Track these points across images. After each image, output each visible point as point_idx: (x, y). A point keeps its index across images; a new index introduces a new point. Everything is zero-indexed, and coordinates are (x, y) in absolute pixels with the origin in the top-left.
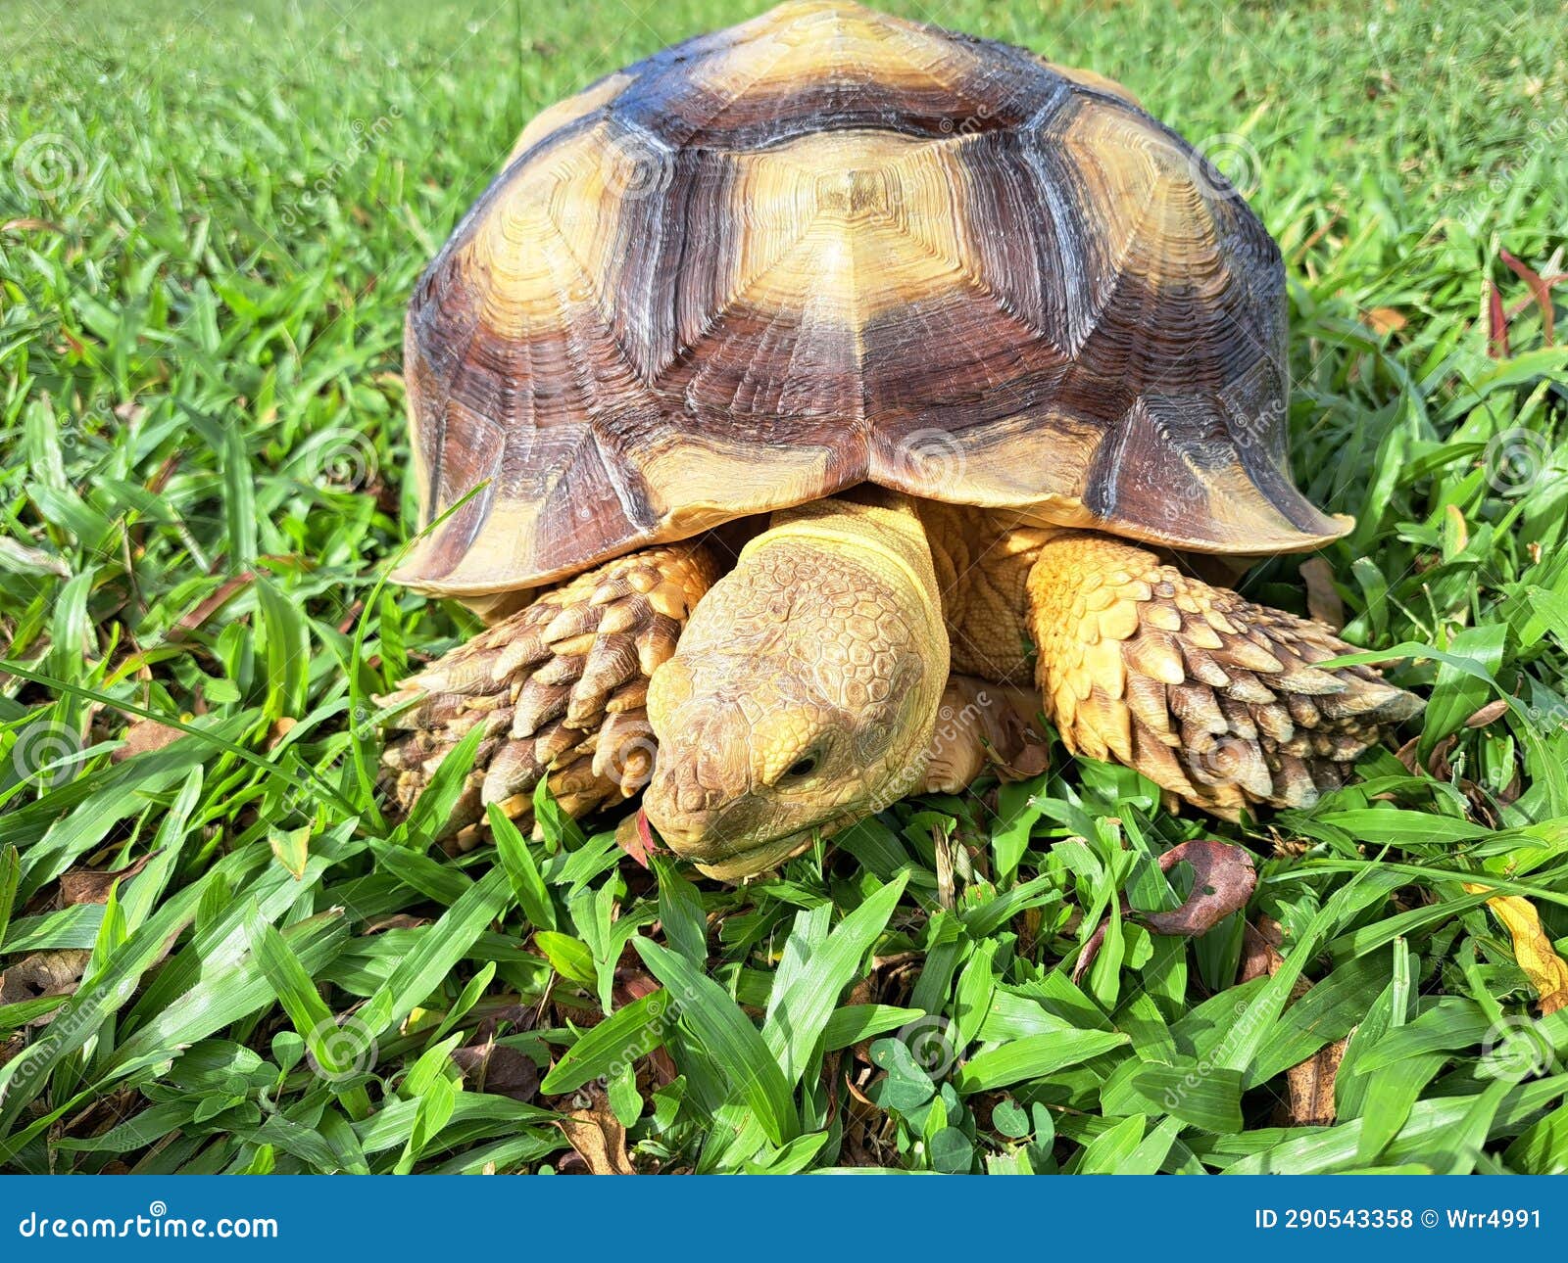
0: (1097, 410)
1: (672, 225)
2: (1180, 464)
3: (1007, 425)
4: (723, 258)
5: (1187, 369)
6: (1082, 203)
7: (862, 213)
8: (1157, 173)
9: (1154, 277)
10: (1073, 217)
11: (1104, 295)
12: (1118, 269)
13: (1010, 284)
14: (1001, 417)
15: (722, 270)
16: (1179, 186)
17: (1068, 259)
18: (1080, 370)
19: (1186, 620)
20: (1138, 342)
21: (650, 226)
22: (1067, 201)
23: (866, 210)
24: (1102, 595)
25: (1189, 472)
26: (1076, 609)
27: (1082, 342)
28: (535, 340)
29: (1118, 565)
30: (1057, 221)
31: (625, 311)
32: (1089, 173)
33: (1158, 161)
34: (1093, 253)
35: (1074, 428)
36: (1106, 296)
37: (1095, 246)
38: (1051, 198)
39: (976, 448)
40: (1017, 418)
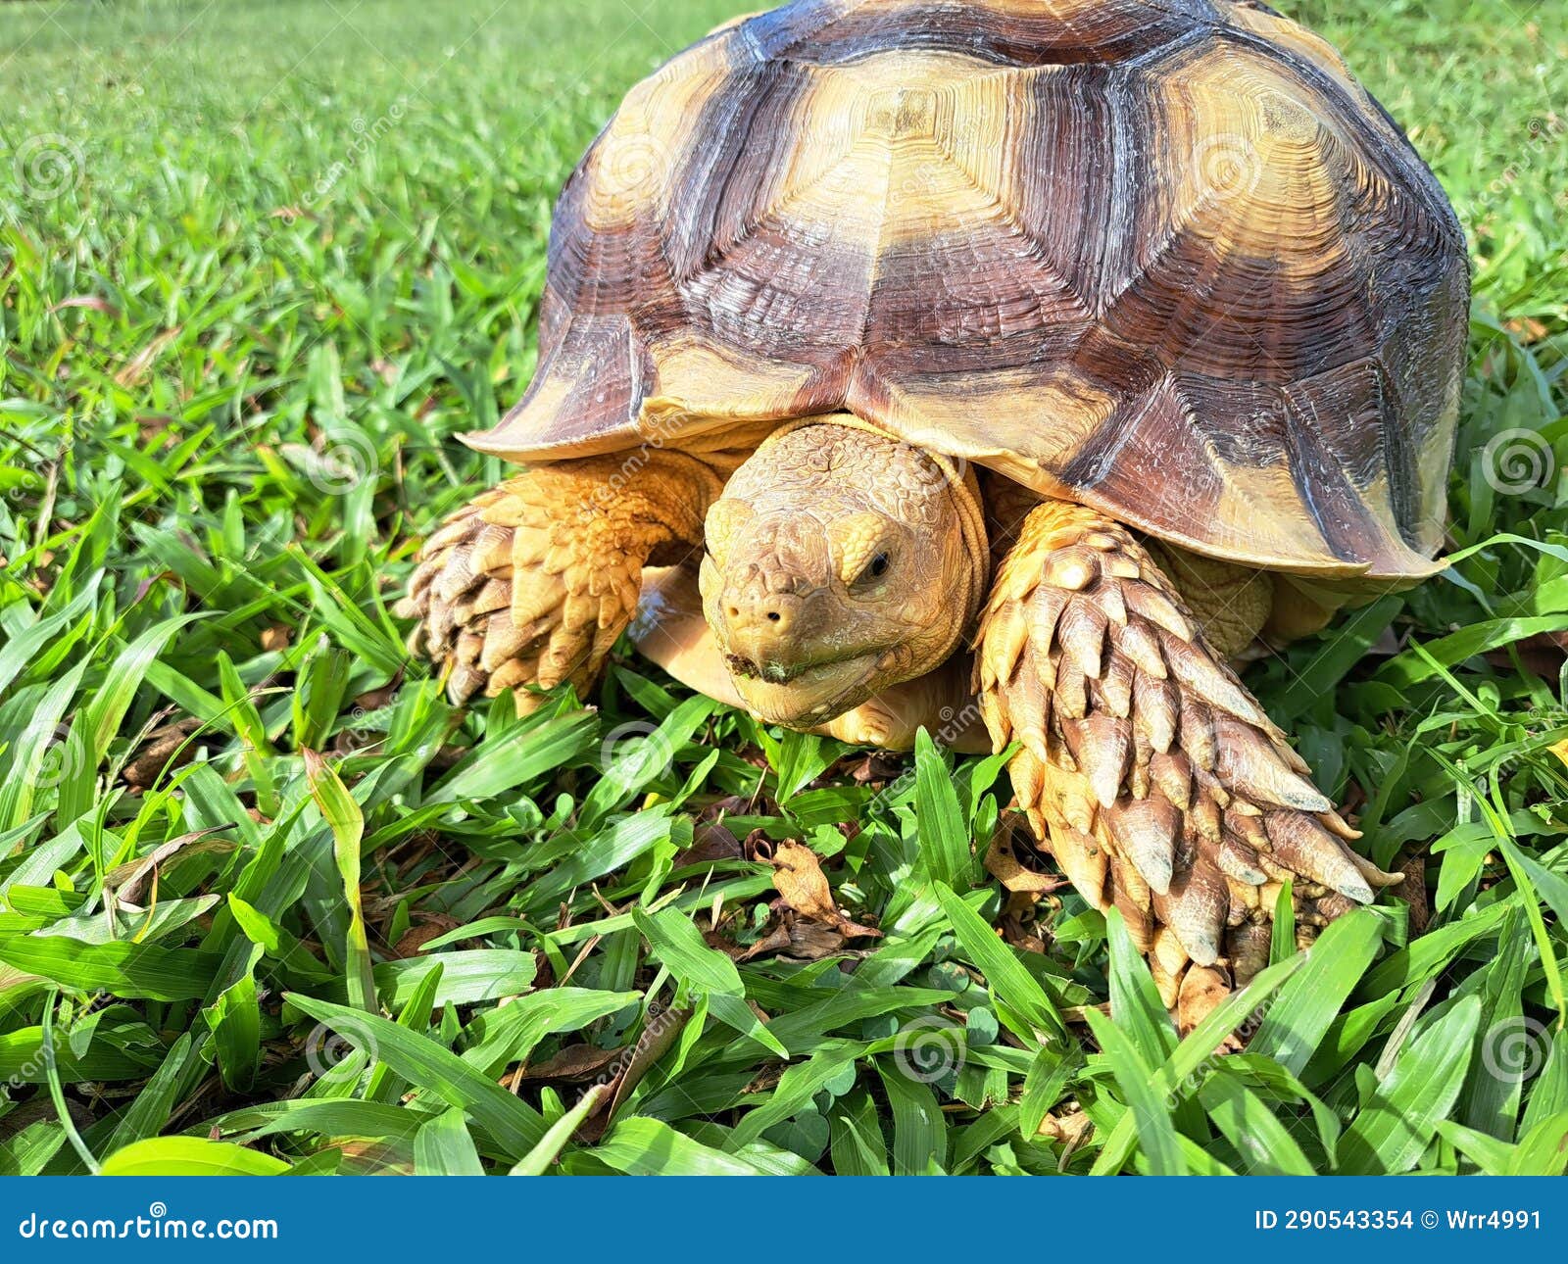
0: (1116, 378)
1: (736, 131)
2: (1200, 453)
3: (1007, 377)
4: (772, 170)
5: (1246, 352)
6: (1156, 150)
7: (905, 135)
8: (1264, 129)
9: (1223, 243)
10: (1139, 166)
11: (1153, 252)
12: (1178, 228)
13: (1045, 229)
14: (1003, 368)
15: (768, 182)
16: (1290, 146)
17: (1118, 208)
18: (1103, 330)
20: (1182, 311)
21: (718, 131)
22: (1138, 146)
23: (911, 132)
25: (1208, 462)
27: (1111, 301)
28: (608, 232)
30: (1117, 165)
31: (677, 211)
32: (1177, 119)
33: (1269, 115)
34: (1151, 206)
35: (1083, 392)
36: (1154, 255)
37: (1156, 198)
38: (1120, 141)
39: (964, 395)
40: (1021, 371)
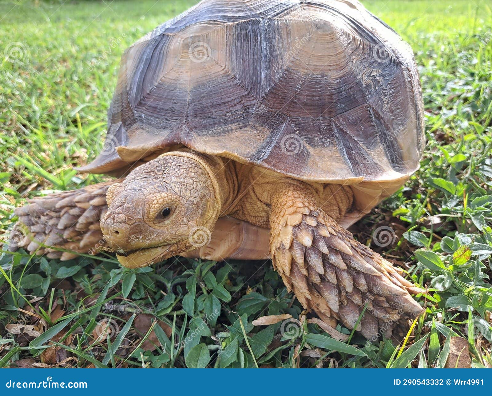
1: (148, 58)
4: (158, 68)
5: (316, 107)
6: (276, 43)
8: (314, 30)
9: (303, 71)
10: (271, 49)
11: (277, 77)
12: (285, 68)
13: (241, 75)
14: (231, 123)
15: (157, 73)
17: (264, 64)
18: (262, 106)
19: (319, 224)
24: (292, 210)
25: (305, 147)
26: (282, 214)
27: (264, 95)
29: (300, 200)
31: (132, 87)
32: (283, 32)
33: (316, 25)
34: (275, 62)
35: (259, 128)
37: (277, 59)
38: (263, 42)
39: (219, 134)
40: (237, 124)
